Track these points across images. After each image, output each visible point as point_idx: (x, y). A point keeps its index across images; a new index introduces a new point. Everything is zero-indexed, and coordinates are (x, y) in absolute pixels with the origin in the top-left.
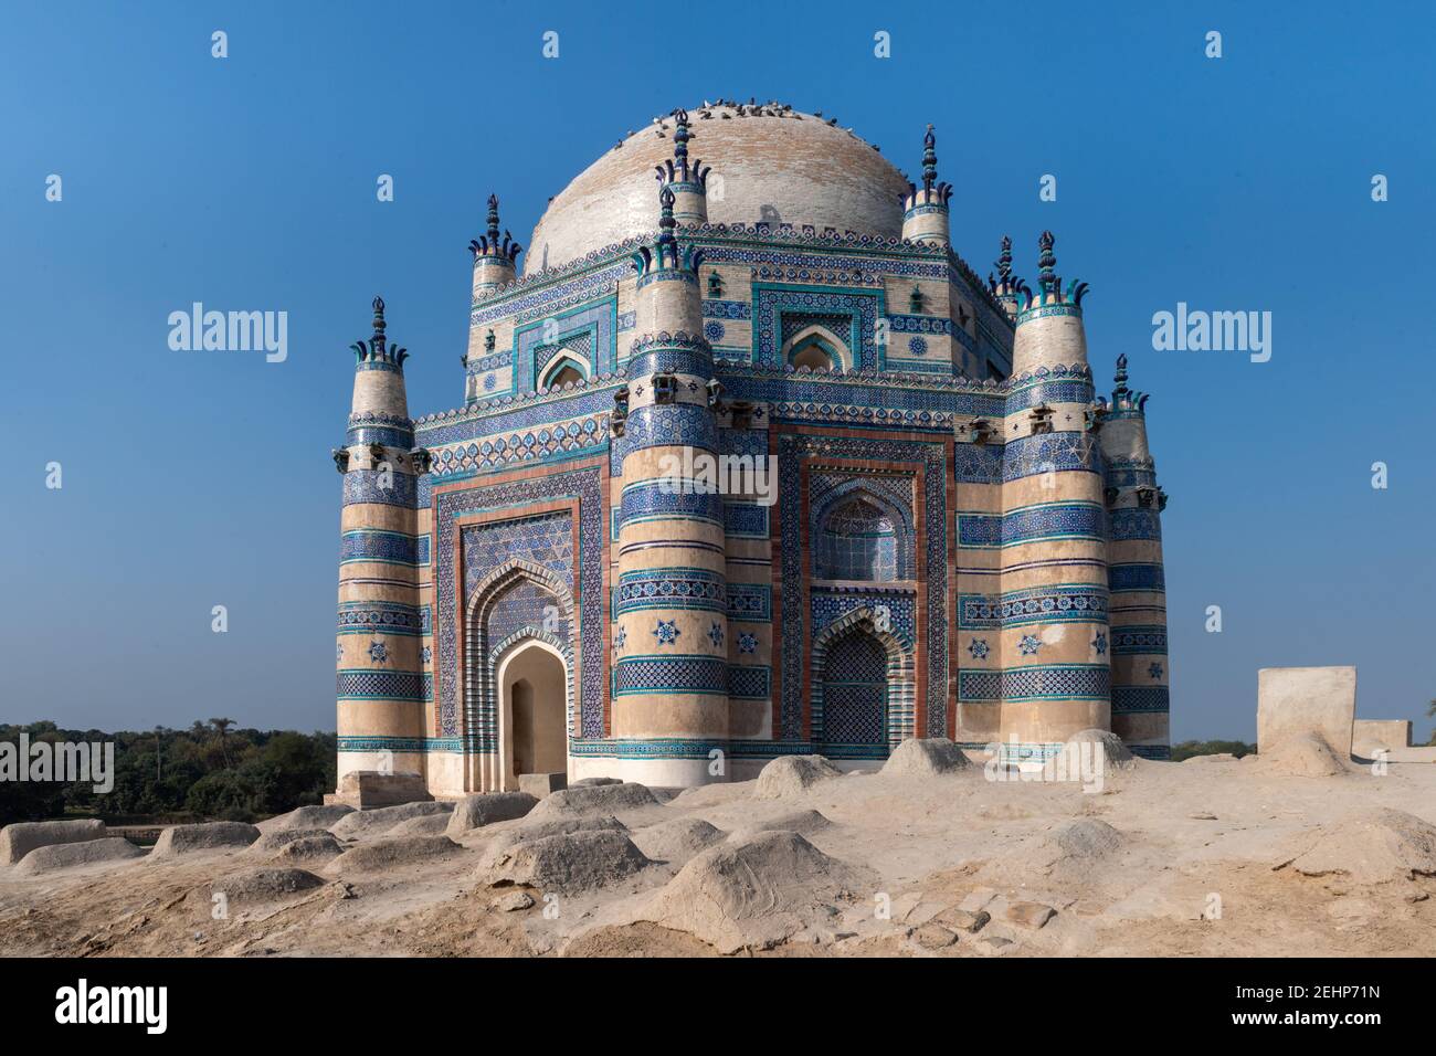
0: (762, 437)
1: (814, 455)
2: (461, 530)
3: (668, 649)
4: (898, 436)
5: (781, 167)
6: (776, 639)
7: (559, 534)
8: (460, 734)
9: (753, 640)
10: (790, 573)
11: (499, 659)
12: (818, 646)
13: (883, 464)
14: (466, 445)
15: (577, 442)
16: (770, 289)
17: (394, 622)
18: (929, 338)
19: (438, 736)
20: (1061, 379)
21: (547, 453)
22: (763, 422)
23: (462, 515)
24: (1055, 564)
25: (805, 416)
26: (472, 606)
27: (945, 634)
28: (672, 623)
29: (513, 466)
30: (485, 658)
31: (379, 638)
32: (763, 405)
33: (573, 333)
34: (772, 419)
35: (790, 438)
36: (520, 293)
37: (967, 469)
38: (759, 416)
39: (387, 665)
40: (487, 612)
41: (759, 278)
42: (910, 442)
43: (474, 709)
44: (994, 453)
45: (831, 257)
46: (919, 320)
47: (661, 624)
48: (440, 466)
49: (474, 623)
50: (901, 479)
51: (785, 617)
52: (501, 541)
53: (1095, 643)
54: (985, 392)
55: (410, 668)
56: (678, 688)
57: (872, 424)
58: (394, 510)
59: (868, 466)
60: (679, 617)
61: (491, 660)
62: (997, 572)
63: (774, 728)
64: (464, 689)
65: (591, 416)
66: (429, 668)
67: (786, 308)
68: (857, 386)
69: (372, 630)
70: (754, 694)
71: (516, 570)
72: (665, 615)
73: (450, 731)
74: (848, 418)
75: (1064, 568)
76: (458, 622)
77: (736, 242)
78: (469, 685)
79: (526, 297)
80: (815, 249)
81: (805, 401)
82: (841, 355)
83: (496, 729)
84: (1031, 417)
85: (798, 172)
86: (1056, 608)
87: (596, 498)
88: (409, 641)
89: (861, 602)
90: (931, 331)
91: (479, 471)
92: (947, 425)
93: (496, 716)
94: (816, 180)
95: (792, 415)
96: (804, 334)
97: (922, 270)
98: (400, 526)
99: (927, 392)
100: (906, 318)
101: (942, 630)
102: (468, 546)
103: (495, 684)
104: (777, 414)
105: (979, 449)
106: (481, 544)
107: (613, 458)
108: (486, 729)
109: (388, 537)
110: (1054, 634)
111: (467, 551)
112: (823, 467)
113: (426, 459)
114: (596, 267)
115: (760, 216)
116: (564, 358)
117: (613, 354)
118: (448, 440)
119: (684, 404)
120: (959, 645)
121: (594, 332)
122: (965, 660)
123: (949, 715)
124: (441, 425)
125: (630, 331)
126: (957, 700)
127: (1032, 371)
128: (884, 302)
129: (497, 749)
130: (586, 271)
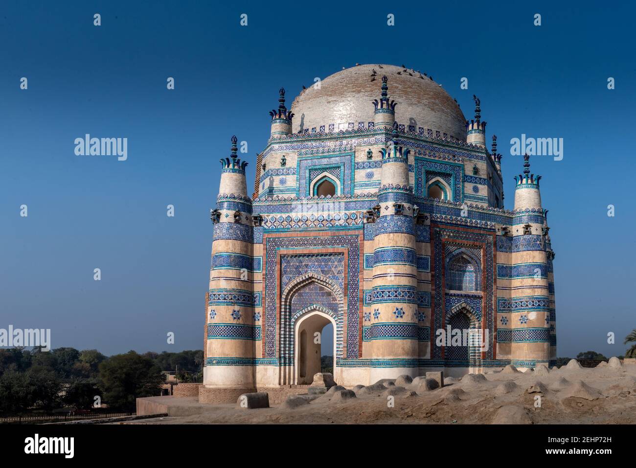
0: (428, 228)
1: (447, 237)
2: (281, 256)
3: (400, 320)
4: (477, 231)
5: (419, 102)
6: (432, 315)
7: (336, 263)
8: (278, 356)
9: (424, 316)
10: (438, 287)
11: (297, 320)
12: (447, 319)
13: (471, 242)
14: (285, 216)
15: (347, 222)
16: (422, 160)
17: (244, 300)
18: (479, 186)
19: (264, 358)
20: (534, 214)
21: (331, 225)
22: (428, 222)
23: (282, 249)
24: (533, 287)
25: (443, 220)
26: (285, 293)
27: (493, 314)
28: (401, 309)
29: (312, 229)
30: (290, 319)
31: (237, 308)
32: (428, 215)
33: (331, 166)
34: (431, 221)
35: (438, 229)
36: (301, 141)
37: (500, 246)
38: (427, 219)
39: (241, 321)
40: (292, 297)
41: (417, 155)
42: (481, 234)
43: (285, 344)
44: (509, 240)
45: (444, 148)
46: (476, 178)
47: (397, 309)
48: (269, 224)
49: (286, 302)
50: (477, 249)
51: (435, 306)
52: (303, 264)
53: (546, 319)
54: (506, 215)
55: (249, 323)
56: (404, 337)
57: (467, 226)
58: (244, 243)
59: (466, 243)
60: (404, 306)
61: (293, 320)
62: (510, 289)
63: (431, 353)
64: (280, 334)
65: (355, 212)
66: (259, 323)
67: (428, 169)
69: (233, 304)
70: (424, 339)
71: (310, 278)
72: (399, 305)
73: (271, 354)
74: (459, 223)
75: (536, 289)
76: (277, 301)
77: (408, 138)
78: (282, 332)
79: (304, 143)
80: (438, 144)
81: (443, 214)
82: (447, 190)
83: (294, 354)
84: (524, 228)
85: (425, 105)
86: (533, 305)
87: (356, 249)
88: (249, 309)
89: (463, 300)
90: (480, 183)
91: (292, 229)
92: (493, 228)
93: (294, 347)
94: (432, 110)
95: (439, 220)
96: (433, 180)
97: (477, 157)
98: (246, 251)
99: (487, 214)
100: (471, 177)
101: (492, 313)
102: (284, 265)
103: (294, 332)
104: (433, 219)
105: (504, 238)
106: (291, 264)
107: (366, 232)
108: (289, 354)
109: (241, 257)
110: (533, 316)
111: (283, 267)
112: (450, 242)
113: (259, 219)
114: (343, 137)
115: (409, 122)
116: (325, 176)
117: (352, 179)
118: (273, 212)
119: (406, 216)
120: (498, 319)
121: (342, 168)
122: (500, 325)
123: (494, 348)
124: (269, 204)
125: (361, 171)
126: (497, 342)
127: (524, 209)
128: (464, 170)
129: (294, 363)
130: (338, 138)
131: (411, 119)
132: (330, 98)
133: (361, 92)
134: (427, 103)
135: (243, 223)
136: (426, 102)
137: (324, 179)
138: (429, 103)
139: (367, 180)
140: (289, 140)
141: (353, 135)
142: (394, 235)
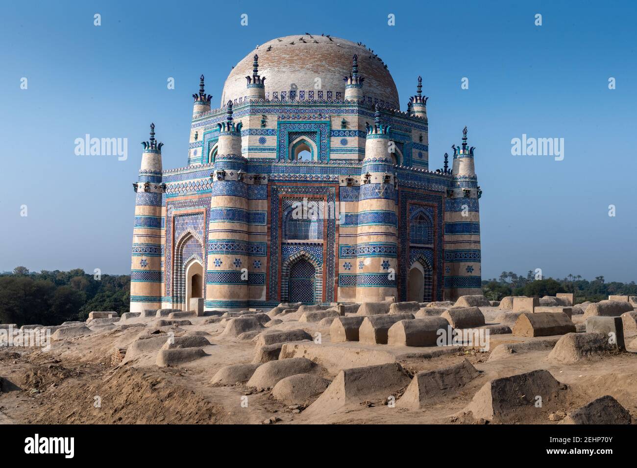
0: (265, 187)
1: (284, 193)
2: (174, 216)
3: (218, 269)
4: (317, 185)
5: (302, 68)
6: (268, 263)
7: (200, 221)
8: (171, 296)
9: (259, 263)
10: (273, 238)
11: (186, 266)
12: (285, 265)
13: (311, 195)
14: (177, 183)
16: (285, 123)
17: (150, 251)
18: (348, 138)
19: (165, 296)
20: (374, 163)
21: (199, 190)
22: (266, 181)
23: (174, 211)
24: (369, 234)
25: (281, 178)
26: (177, 246)
27: (334, 260)
28: (219, 259)
29: (189, 193)
30: (181, 266)
31: (144, 258)
32: (266, 175)
34: (269, 180)
35: (275, 187)
36: (206, 118)
37: (345, 196)
38: (264, 179)
39: (147, 268)
40: (182, 248)
41: (280, 119)
42: (321, 187)
43: (177, 286)
44: (356, 190)
45: (310, 109)
46: (344, 132)
47: (216, 260)
48: (169, 191)
49: (177, 252)
50: (318, 200)
51: (271, 254)
52: (185, 222)
53: (382, 265)
54: (353, 166)
55: (156, 269)
56: (221, 282)
57: (307, 181)
58: (152, 207)
59: (305, 197)
60: (222, 257)
61: (183, 267)
62: (356, 236)
63: (267, 296)
64: (173, 278)
66: (163, 269)
67: (290, 131)
68: (302, 166)
69: (142, 255)
70: (259, 283)
71: (189, 233)
73: (168, 294)
74: (298, 179)
75: (372, 236)
76: (172, 252)
77: (272, 106)
78: (175, 277)
79: (208, 120)
80: (304, 106)
81: (281, 173)
82: (313, 147)
83: (185, 294)
84: (365, 177)
85: (308, 69)
86: (369, 251)
88: (156, 258)
89: (302, 248)
90: (350, 135)
91: (180, 194)
92: (336, 180)
93: (185, 289)
94: (316, 72)
95: (277, 178)
96: (298, 140)
97: (347, 112)
98: (154, 213)
99: (330, 167)
100: (339, 131)
101: (333, 259)
102: (176, 223)
103: (185, 276)
104: (271, 178)
105: (349, 189)
106: (179, 222)
108: (181, 294)
109: (149, 218)
110: (368, 261)
111: (176, 224)
112: (288, 197)
113: (164, 187)
115: (290, 88)
118: (172, 181)
119: (228, 181)
120: (340, 264)
122: (342, 270)
123: (335, 292)
126: (338, 286)
127: (366, 159)
128: (330, 126)
129: (185, 301)
131: (292, 85)
135: (151, 191)
138: (312, 66)
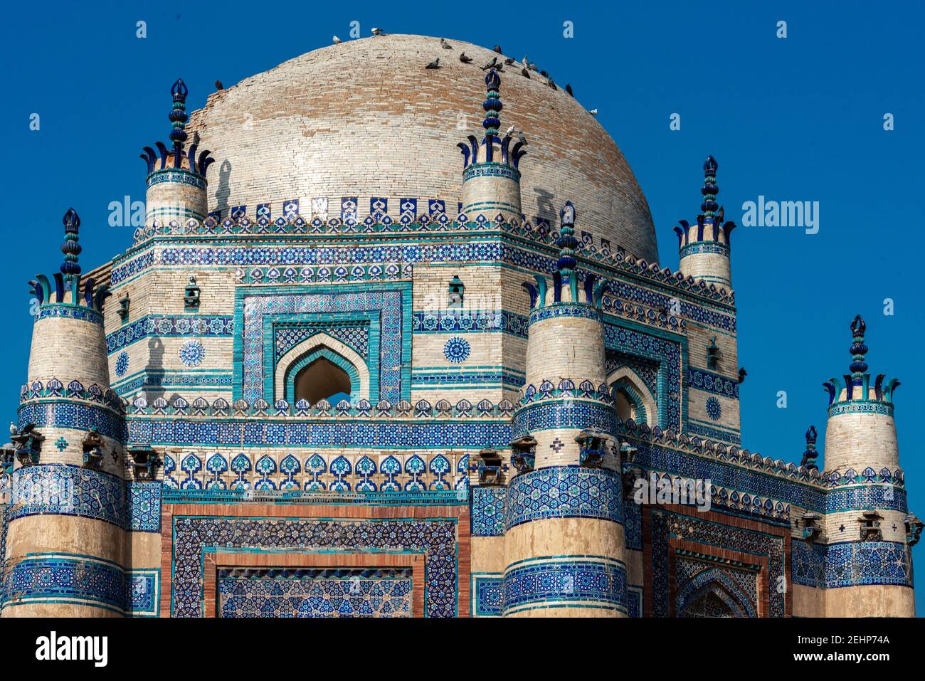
1: (680, 537)
2: (217, 571)
4: (747, 525)
7: (387, 598)
13: (734, 555)
14: (230, 453)
15: (420, 482)
18: (722, 401)
20: (886, 484)
21: (372, 488)
23: (220, 551)
29: (313, 496)
33: (342, 317)
36: (246, 239)
37: (800, 569)
42: (757, 532)
44: (820, 553)
45: (640, 288)
46: (714, 377)
48: (179, 475)
50: (747, 573)
52: (287, 596)
54: (811, 483)
59: (724, 557)
79: (256, 247)
80: (625, 275)
82: (647, 406)
84: (860, 521)
85: (575, 164)
87: (449, 559)
90: (724, 393)
92: (785, 517)
94: (592, 178)
97: (716, 320)
99: (769, 477)
100: (704, 374)
105: (808, 547)
106: (249, 596)
107: (476, 512)
111: (223, 603)
112: (688, 552)
113: (148, 461)
114: (376, 237)
115: (537, 208)
116: (322, 346)
117: (405, 360)
118: (192, 440)
119: (609, 472)
121: (375, 325)
124: (179, 417)
125: (431, 337)
127: (859, 470)
128: (686, 351)
130: (358, 238)
131: (541, 200)
132: (312, 121)
133: (405, 111)
134: (578, 159)
135: (106, 469)
136: (576, 155)
137: (318, 354)
138: (581, 156)
139: (447, 364)
140: (209, 235)
141: (405, 232)
142: (579, 524)
